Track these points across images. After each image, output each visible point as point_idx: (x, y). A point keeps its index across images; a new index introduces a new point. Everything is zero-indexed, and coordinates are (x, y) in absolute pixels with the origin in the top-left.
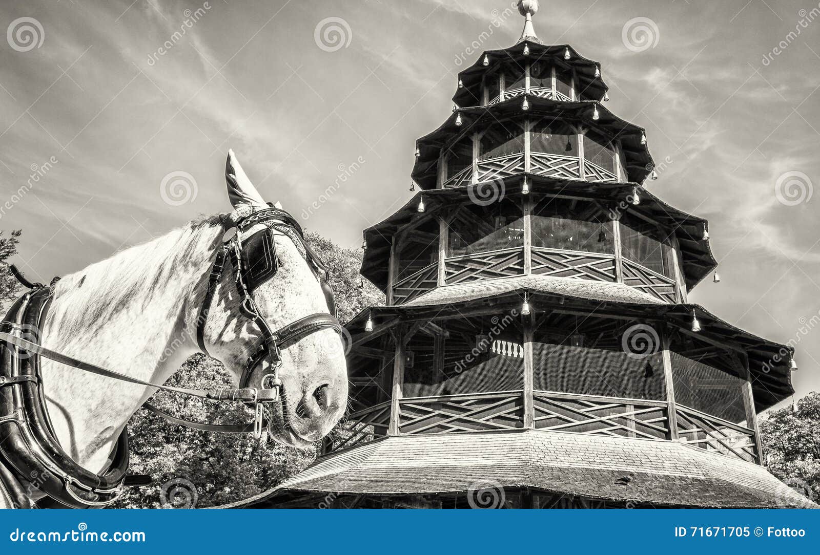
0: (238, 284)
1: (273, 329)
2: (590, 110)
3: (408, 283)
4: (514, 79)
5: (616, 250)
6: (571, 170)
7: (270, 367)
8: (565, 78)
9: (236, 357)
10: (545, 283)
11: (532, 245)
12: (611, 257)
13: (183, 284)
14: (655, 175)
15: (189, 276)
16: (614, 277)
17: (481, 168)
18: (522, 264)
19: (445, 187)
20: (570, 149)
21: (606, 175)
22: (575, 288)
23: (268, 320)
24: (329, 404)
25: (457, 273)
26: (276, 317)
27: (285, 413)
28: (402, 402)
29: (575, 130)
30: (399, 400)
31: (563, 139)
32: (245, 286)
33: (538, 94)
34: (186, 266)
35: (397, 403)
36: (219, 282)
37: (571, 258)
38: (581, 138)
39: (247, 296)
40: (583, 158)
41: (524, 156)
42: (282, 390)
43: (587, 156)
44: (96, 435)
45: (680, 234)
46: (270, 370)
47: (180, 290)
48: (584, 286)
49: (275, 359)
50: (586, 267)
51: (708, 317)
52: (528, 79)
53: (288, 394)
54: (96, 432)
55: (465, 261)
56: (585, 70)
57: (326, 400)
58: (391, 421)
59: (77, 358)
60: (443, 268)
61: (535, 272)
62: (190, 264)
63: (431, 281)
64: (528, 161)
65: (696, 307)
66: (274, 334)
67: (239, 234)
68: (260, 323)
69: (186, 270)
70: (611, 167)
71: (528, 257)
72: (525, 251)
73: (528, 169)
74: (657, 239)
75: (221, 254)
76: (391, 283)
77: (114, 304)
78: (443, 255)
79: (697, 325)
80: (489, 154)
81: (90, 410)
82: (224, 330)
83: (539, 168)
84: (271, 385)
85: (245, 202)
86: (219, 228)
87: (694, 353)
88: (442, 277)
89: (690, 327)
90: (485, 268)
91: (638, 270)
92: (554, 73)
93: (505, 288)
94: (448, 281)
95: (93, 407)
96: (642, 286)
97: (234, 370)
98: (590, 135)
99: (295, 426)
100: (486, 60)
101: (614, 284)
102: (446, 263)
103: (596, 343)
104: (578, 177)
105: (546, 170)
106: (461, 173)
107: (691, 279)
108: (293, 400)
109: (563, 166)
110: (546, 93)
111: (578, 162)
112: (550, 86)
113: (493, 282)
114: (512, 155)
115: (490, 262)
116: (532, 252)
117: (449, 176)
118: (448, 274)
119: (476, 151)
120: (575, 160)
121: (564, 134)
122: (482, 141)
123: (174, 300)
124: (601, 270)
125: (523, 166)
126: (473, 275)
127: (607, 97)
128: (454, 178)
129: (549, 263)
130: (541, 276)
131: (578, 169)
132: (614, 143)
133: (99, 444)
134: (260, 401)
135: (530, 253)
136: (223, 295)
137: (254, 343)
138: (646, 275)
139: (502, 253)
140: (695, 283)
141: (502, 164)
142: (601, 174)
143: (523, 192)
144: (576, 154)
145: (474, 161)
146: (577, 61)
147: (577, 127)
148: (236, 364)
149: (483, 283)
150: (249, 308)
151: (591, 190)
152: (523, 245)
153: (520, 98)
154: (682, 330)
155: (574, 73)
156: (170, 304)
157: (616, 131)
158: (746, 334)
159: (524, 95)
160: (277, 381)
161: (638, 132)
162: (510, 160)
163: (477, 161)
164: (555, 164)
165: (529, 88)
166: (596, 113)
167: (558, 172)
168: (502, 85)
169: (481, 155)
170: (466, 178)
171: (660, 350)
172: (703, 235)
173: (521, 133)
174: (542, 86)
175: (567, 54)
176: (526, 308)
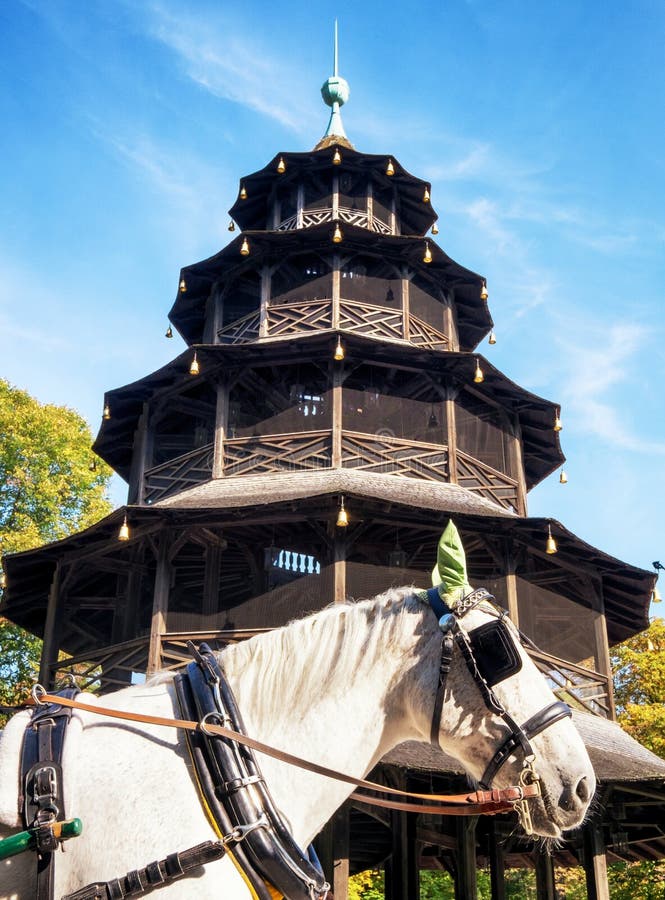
0: (478, 679)
2: (420, 249)
3: (167, 471)
4: (318, 197)
5: (450, 440)
6: (391, 327)
8: (384, 198)
10: (360, 480)
11: (343, 428)
12: (442, 448)
14: (493, 339)
16: (446, 475)
17: (271, 315)
18: (329, 452)
19: (223, 340)
20: (392, 299)
21: (435, 336)
22: (398, 489)
25: (240, 460)
27: (550, 807)
28: (164, 639)
29: (398, 272)
30: (162, 636)
31: (381, 285)
33: (348, 218)
34: (393, 652)
35: (159, 639)
37: (393, 449)
38: (406, 283)
40: (408, 312)
41: (331, 304)
42: (541, 784)
43: (411, 310)
45: (525, 420)
48: (409, 486)
50: (412, 460)
51: (563, 534)
52: (336, 197)
55: (251, 445)
56: (409, 190)
58: (149, 664)
60: (220, 453)
61: (348, 465)
63: (202, 469)
64: (337, 311)
65: (552, 522)
67: (459, 622)
68: (508, 719)
70: (440, 325)
71: (337, 444)
72: (334, 436)
73: (336, 325)
74: (499, 427)
76: (143, 470)
78: (221, 435)
79: (552, 546)
80: (284, 297)
83: (351, 322)
88: (219, 466)
89: (545, 547)
90: (280, 456)
91: (474, 466)
92: (370, 190)
93: (309, 486)
94: (228, 472)
96: (479, 488)
98: (417, 281)
100: (282, 165)
101: (446, 485)
102: (225, 446)
104: (401, 337)
105: (360, 325)
106: (243, 320)
107: (534, 476)
108: (555, 794)
109: (382, 320)
110: (359, 218)
111: (402, 316)
112: (364, 209)
113: (290, 475)
114: (316, 302)
115: (285, 448)
116: (343, 438)
117: (225, 323)
118: (227, 461)
119: (265, 293)
120: (398, 313)
121: (381, 276)
122: (273, 278)
124: (430, 466)
125: (329, 317)
126: (262, 464)
127: (436, 229)
128: (232, 326)
129: (367, 456)
130: (353, 471)
131: (401, 326)
132: (446, 293)
135: (340, 438)
138: (483, 473)
139: (303, 436)
141: (301, 312)
142: (429, 335)
143: (337, 358)
144: (399, 306)
145: (262, 305)
146: (402, 178)
147: (401, 270)
149: (277, 476)
151: (421, 358)
152: (331, 428)
153: (330, 227)
154: (531, 549)
155: (396, 194)
157: (449, 278)
158: (606, 556)
159: (336, 222)
161: (478, 282)
162: (313, 308)
163: (267, 305)
164: (371, 318)
165: (337, 211)
166: (428, 254)
167: (375, 328)
168: (301, 200)
169: (273, 298)
170: (251, 328)
171: (505, 574)
172: (555, 424)
173: (328, 271)
174: (354, 207)
175: (391, 168)
176: (343, 518)
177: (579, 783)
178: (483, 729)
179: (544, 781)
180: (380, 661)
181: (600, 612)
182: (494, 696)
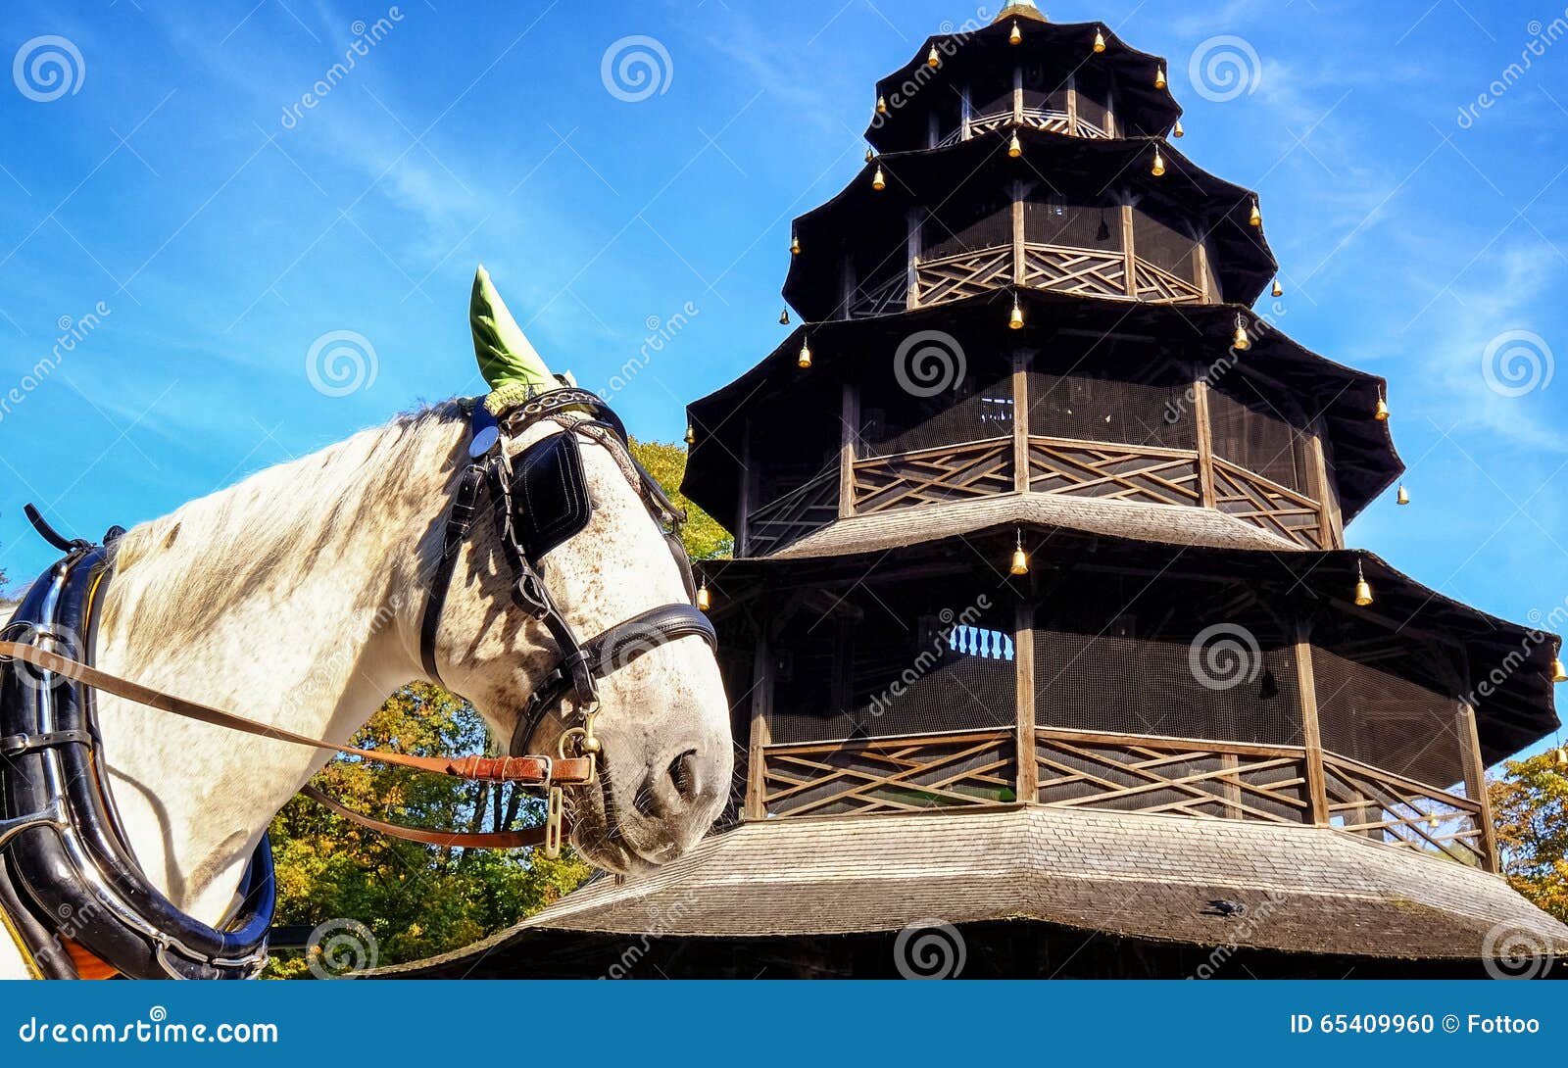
0: (507, 544)
1: (580, 636)
2: (1147, 156)
3: (778, 512)
4: (993, 97)
5: (1201, 442)
6: (1107, 279)
7: (575, 712)
8: (1094, 91)
9: (501, 691)
10: (1058, 508)
11: (1030, 433)
12: (1191, 454)
13: (386, 540)
14: (1278, 288)
15: (397, 525)
16: (1197, 495)
17: (924, 276)
18: (1010, 470)
19: (852, 315)
20: (1107, 236)
21: (1180, 288)
22: (1119, 518)
23: (568, 617)
24: (698, 789)
25: (878, 490)
26: (584, 611)
27: (610, 808)
28: (769, 753)
29: (1116, 197)
30: (765, 749)
31: (1092, 216)
32: (520, 548)
33: (1039, 124)
34: (391, 504)
35: (761, 754)
36: (465, 539)
37: (1109, 459)
38: (1128, 212)
39: (527, 570)
40: (1132, 255)
41: (1012, 252)
42: (601, 761)
43: (1139, 251)
44: (213, 849)
46: (576, 720)
47: (380, 554)
48: (1135, 514)
49: (586, 697)
50: (1140, 475)
51: (1385, 575)
52: (1019, 93)
53: (613, 769)
54: (212, 843)
55: (895, 467)
56: (1134, 73)
57: (692, 782)
58: (749, 791)
59: (170, 692)
60: (849, 481)
61: (1036, 486)
62: (400, 501)
63: (825, 507)
64: (1021, 261)
65: (1364, 555)
66: (583, 647)
67: (505, 441)
68: (553, 624)
69: (392, 514)
70: (1188, 273)
71: (1022, 457)
72: (1016, 445)
73: (1021, 278)
74: (1284, 418)
75: (468, 483)
76: (745, 514)
77: (240, 580)
78: (849, 455)
79: (1365, 592)
80: (942, 247)
81: (200, 799)
82: (479, 638)
83: (1044, 276)
84: (579, 750)
85: (514, 374)
86: (458, 427)
87: (1359, 649)
88: (848, 499)
89: (1353, 595)
90: (936, 481)
91: (1245, 481)
92: (1071, 78)
93: (977, 521)
94: (861, 508)
95: (206, 792)
96: (1255, 514)
97: (497, 717)
98: (1146, 207)
99: (631, 834)
100: (933, 54)
101: (1196, 510)
102: (855, 470)
103: (1160, 629)
104: (1123, 293)
105: (1057, 280)
106: (884, 288)
107: (1353, 497)
108: (625, 780)
109: (1092, 270)
110: (1056, 122)
111: (1123, 262)
112: (1062, 107)
113: (951, 507)
114: (989, 250)
115: (946, 467)
116: (1031, 447)
117: (860, 294)
118: (860, 492)
119: (914, 244)
120: (1116, 257)
121: (1094, 205)
123: (368, 574)
124: (1171, 483)
125: (1011, 271)
126: (911, 493)
127: (1180, 128)
128: (868, 297)
129: (1068, 472)
130: (1049, 496)
131: (1123, 277)
132: (1195, 222)
133: (217, 865)
134: (557, 782)
135: (1026, 447)
136: (477, 566)
137: (540, 663)
138: (1260, 490)
139: (970, 449)
140: (1362, 506)
141: (967, 267)
142: (1169, 287)
143: (1013, 326)
144: (1118, 246)
145: (910, 263)
146: (1118, 56)
147: (1120, 193)
148: (502, 704)
149: (932, 510)
150: (531, 593)
151: (1149, 319)
152: (1012, 432)
153: (1005, 131)
154: (1334, 602)
155: (1114, 81)
156: (359, 583)
157: (1199, 199)
158: (1466, 609)
159: (1012, 126)
160: (592, 743)
161: (1242, 200)
162: (985, 259)
163: (917, 261)
164: (1075, 268)
165: (1020, 113)
166: (1159, 162)
167: (1082, 282)
168: (967, 103)
169: (925, 251)
170: (895, 297)
171: (1292, 643)
172: (1377, 409)
173: (1009, 203)
174: (1047, 107)
175: (1100, 40)
176: (1020, 561)
177: (677, 760)
178: (522, 643)
179: (608, 755)
180: (367, 525)
182: (535, 580)
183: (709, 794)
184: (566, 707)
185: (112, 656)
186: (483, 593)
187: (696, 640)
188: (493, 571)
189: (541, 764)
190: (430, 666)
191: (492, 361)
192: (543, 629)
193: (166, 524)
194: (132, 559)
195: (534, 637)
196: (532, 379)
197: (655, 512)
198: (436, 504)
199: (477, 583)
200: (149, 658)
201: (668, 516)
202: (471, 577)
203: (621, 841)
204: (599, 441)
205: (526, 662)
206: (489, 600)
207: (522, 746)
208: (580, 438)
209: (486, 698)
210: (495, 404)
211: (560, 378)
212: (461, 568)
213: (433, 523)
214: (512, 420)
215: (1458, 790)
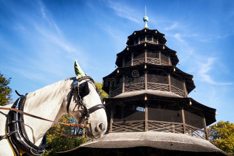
1: (88, 108)
2: (162, 47)
3: (114, 92)
4: (142, 39)
5: (169, 83)
6: (157, 62)
7: (87, 118)
8: (155, 38)
9: (77, 115)
10: (151, 92)
11: (147, 82)
12: (168, 85)
13: (63, 95)
14: (179, 64)
15: (64, 93)
16: (169, 90)
17: (134, 61)
18: (144, 87)
19: (124, 66)
20: (157, 57)
21: (166, 63)
22: (159, 93)
23: (86, 106)
24: (103, 128)
25: (127, 89)
26: (88, 105)
27: (91, 131)
29: (158, 52)
30: (112, 123)
31: (155, 54)
32: (80, 97)
33: (148, 42)
34: (63, 91)
36: (73, 95)
37: (157, 85)
38: (160, 54)
39: (81, 99)
41: (145, 58)
42: (90, 125)
43: (161, 59)
44: (38, 136)
45: (186, 79)
46: (87, 119)
47: (62, 97)
48: (161, 93)
49: (88, 116)
50: (161, 88)
51: (193, 101)
52: (146, 38)
53: (92, 126)
54: (38, 135)
55: (130, 86)
56: (161, 36)
57: (102, 128)
58: (110, 128)
59: (33, 115)
60: (124, 88)
61: (148, 89)
62: (64, 90)
63: (120, 91)
64: (146, 60)
65: (190, 98)
66: (88, 110)
67: (78, 83)
68: (84, 106)
69: (63, 92)
70: (168, 62)
72: (145, 83)
73: (146, 62)
74: (180, 80)
75: (74, 88)
76: (110, 92)
77: (43, 100)
78: (124, 85)
79: (191, 103)
80: (136, 58)
81: (37, 129)
82: (74, 108)
83: (149, 62)
84: (87, 123)
85: (80, 74)
86: (72, 81)
87: (190, 111)
89: (189, 103)
90: (135, 88)
91: (175, 88)
92: (153, 36)
93: (140, 93)
94: (125, 91)
95: (38, 128)
96: (176, 93)
98: (162, 53)
99: (94, 134)
100: (135, 33)
101: (169, 92)
103: (164, 108)
104: (159, 64)
105: (151, 62)
106: (128, 63)
107: (189, 91)
108: (93, 127)
109: (155, 61)
110: (151, 42)
112: (151, 40)
113: (137, 91)
115: (136, 86)
116: (147, 84)
117: (125, 64)
118: (125, 89)
119: (132, 57)
120: (158, 59)
121: (155, 53)
122: (134, 54)
123: (60, 100)
124: (165, 89)
125: (145, 61)
126: (132, 90)
127: (167, 43)
128: (126, 64)
129: (151, 87)
130: (149, 90)
131: (159, 62)
132: (168, 55)
133: (39, 138)
134: (84, 127)
136: (74, 99)
137: (82, 112)
138: (177, 90)
140: (190, 92)
141: (139, 60)
143: (145, 68)
146: (158, 34)
148: (77, 117)
149: (134, 92)
150: (81, 103)
151: (163, 67)
153: (144, 43)
154: (187, 104)
155: (158, 37)
156: (59, 101)
157: (169, 52)
158: (204, 105)
159: (145, 42)
160: (89, 122)
161: (175, 52)
162: (141, 59)
163: (133, 60)
164: (153, 61)
165: (146, 41)
166: (164, 47)
167: (154, 63)
168: (139, 40)
169: (134, 58)
170: (130, 64)
171: (181, 110)
172: (192, 79)
173: (144, 52)
174: (149, 40)
175: (156, 32)
176: (146, 99)
177: (100, 125)
179: (91, 124)
180: (60, 93)
181: (204, 118)
182: (82, 101)
183: (104, 129)
184: (86, 118)
185: (26, 110)
186: (75, 102)
187: (103, 109)
188: (77, 99)
189: (82, 125)
190: (68, 112)
191: (77, 72)
192: (83, 107)
193: (33, 93)
194: (29, 98)
195: (82, 108)
196: (82, 75)
197: (98, 92)
198: (69, 90)
199: (74, 101)
200: (31, 110)
201: (99, 93)
202: (74, 100)
203: (92, 135)
204: (91, 83)
205: (81, 111)
206: (76, 103)
207: (80, 122)
208: (88, 82)
209: (75, 116)
210: (77, 78)
211: (86, 75)
212: (72, 99)
213: (69, 93)
214: (80, 80)
215: (203, 129)
